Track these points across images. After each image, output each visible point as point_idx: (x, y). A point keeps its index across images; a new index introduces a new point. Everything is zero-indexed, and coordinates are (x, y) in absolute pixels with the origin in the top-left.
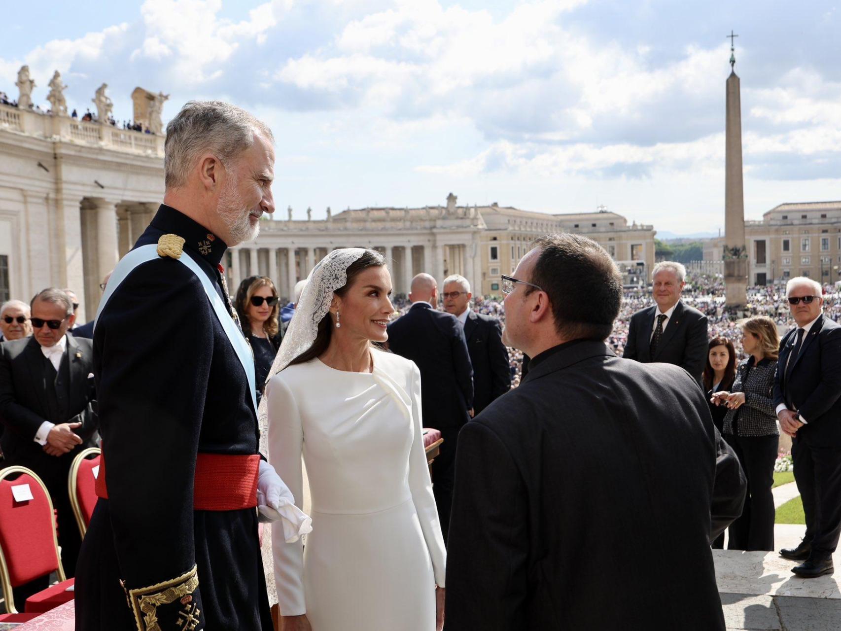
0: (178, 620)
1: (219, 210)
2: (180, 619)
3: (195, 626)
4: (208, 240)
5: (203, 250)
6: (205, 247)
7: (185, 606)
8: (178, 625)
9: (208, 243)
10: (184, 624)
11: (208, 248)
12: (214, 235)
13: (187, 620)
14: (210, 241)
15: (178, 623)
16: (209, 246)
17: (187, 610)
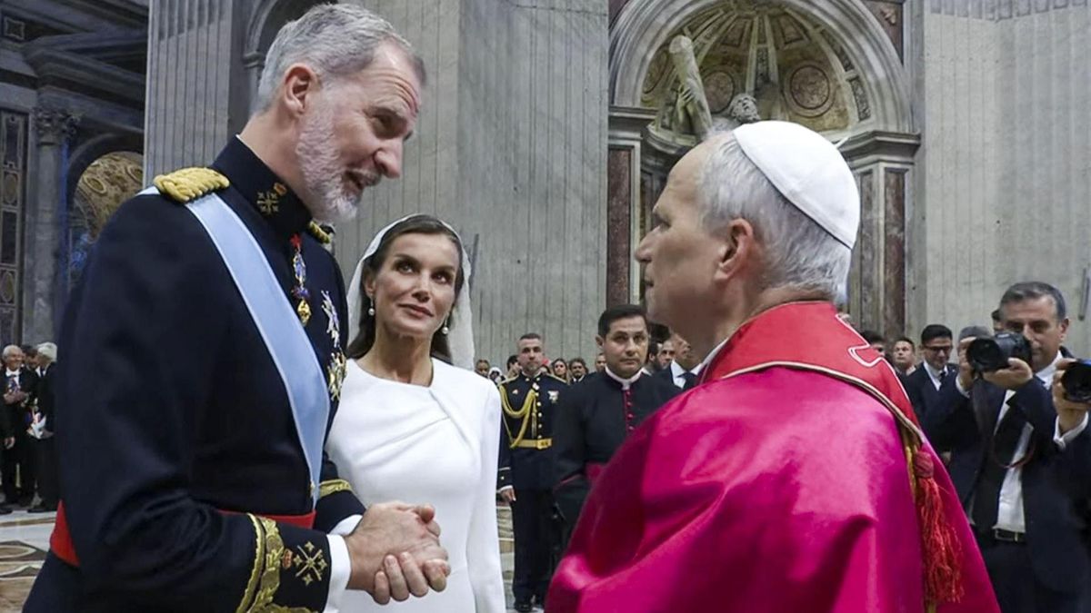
0: (304, 582)
1: (300, 150)
2: (305, 579)
3: (323, 561)
4: (274, 192)
5: (264, 205)
6: (268, 202)
7: (294, 564)
8: (311, 583)
9: (274, 196)
10: (314, 576)
11: (273, 204)
12: (287, 187)
13: (312, 569)
14: (277, 193)
15: (308, 583)
16: (275, 202)
17: (301, 564)
